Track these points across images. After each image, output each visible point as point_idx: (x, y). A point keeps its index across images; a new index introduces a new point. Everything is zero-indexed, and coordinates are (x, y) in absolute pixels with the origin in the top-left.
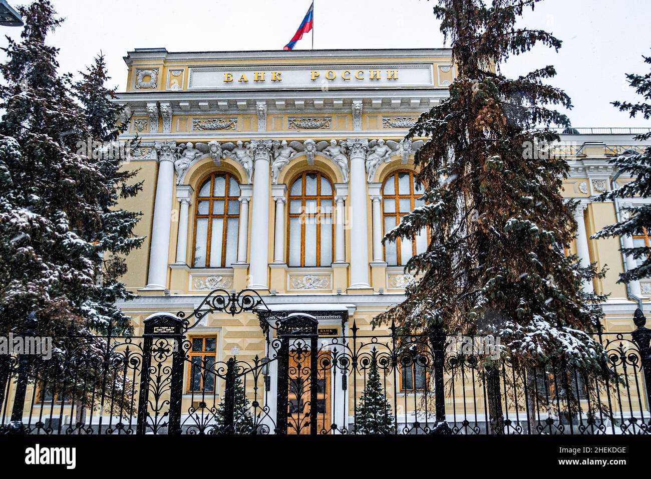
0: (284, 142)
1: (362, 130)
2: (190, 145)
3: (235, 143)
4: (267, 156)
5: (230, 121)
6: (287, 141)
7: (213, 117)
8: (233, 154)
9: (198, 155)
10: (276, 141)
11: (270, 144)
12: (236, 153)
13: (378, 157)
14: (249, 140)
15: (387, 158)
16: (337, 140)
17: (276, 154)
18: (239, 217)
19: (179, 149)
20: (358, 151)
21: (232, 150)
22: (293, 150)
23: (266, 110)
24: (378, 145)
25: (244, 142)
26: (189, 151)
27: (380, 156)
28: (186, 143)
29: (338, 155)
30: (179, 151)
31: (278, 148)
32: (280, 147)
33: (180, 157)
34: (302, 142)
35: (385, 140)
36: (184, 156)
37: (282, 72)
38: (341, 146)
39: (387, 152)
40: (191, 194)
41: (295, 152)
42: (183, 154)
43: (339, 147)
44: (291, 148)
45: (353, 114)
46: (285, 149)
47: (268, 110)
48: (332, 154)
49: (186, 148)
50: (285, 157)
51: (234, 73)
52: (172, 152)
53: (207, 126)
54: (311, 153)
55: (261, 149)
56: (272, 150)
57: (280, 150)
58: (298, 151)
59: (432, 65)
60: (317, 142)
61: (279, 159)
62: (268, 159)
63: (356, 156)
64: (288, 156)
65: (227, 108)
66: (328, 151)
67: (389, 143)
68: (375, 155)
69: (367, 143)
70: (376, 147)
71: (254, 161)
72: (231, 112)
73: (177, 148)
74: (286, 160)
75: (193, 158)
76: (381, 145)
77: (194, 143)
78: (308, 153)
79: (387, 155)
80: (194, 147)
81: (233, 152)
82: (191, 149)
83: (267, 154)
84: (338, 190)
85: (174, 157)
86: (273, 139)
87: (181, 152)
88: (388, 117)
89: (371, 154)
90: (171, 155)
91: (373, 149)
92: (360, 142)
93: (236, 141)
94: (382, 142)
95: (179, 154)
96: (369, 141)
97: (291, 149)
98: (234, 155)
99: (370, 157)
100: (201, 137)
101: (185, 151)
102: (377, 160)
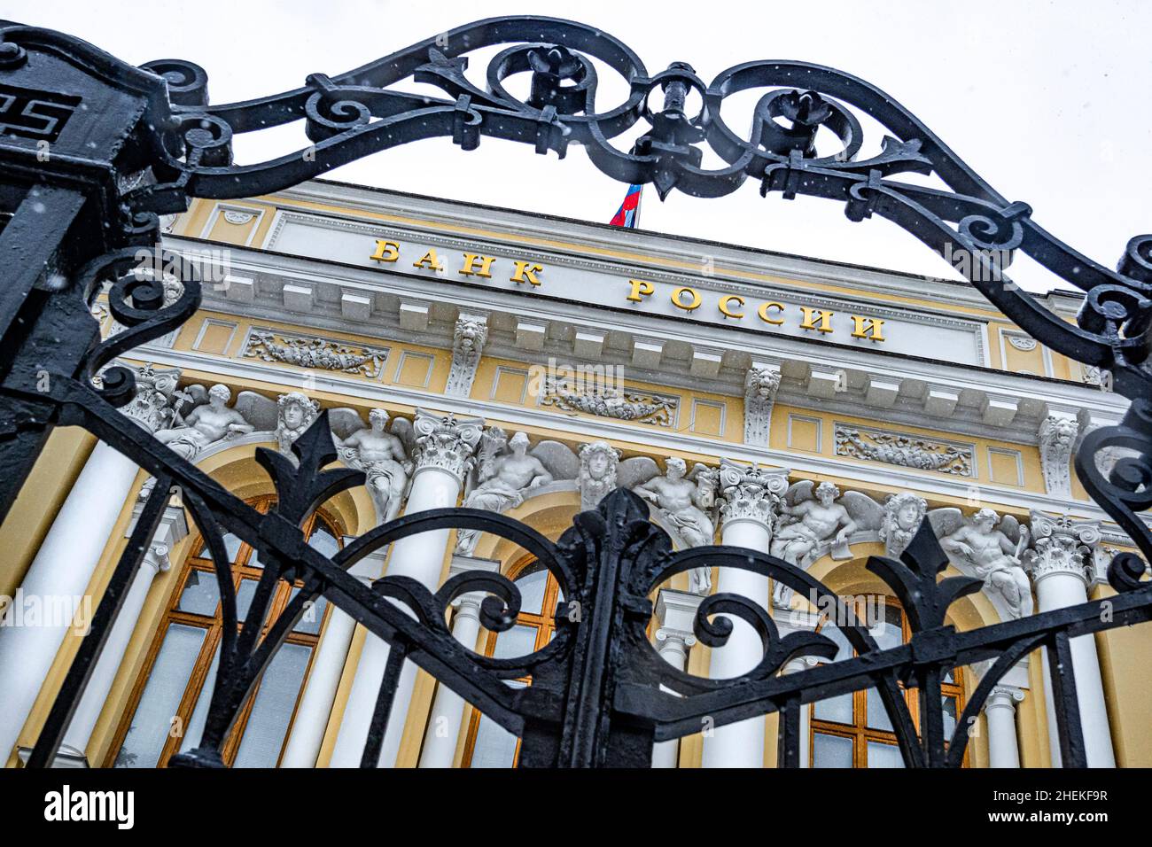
0: (521, 438)
1: (771, 446)
2: (220, 391)
3: (365, 412)
4: (458, 465)
5: (365, 353)
6: (529, 436)
7: (316, 333)
8: (349, 446)
9: (237, 427)
10: (496, 430)
11: (477, 434)
12: (357, 447)
13: (811, 534)
14: (411, 411)
15: (840, 546)
16: (687, 461)
17: (487, 471)
18: (314, 645)
19: (183, 398)
20: (753, 503)
21: (348, 435)
22: (540, 469)
23: (483, 339)
24: (817, 500)
25: (393, 416)
26: (213, 410)
27: (817, 534)
28: (208, 385)
29: (683, 508)
30: (179, 404)
31: (497, 455)
32: (505, 452)
33: (175, 425)
34: (576, 448)
35: (843, 490)
36: (192, 425)
37: (546, 269)
38: (696, 482)
39: (841, 526)
40: (177, 542)
41: (547, 477)
42: (190, 418)
43: (692, 485)
44: (536, 461)
45: (747, 399)
46: (519, 460)
47: (488, 343)
48: (663, 501)
49: (205, 402)
50: (514, 484)
51: (403, 246)
52: (157, 401)
53: (288, 352)
54: (599, 484)
55: (444, 443)
56: (475, 454)
57: (502, 459)
58: (557, 475)
59: (984, 326)
60: (624, 456)
61: (492, 487)
62: (460, 477)
63: (743, 516)
64: (523, 482)
65: (366, 316)
66: (655, 490)
67: (851, 497)
68: (802, 529)
69: (783, 485)
70: (808, 505)
71: (410, 477)
72: (372, 330)
73: (178, 394)
74: (511, 492)
75: (217, 433)
76: (828, 500)
77: (235, 391)
78: (592, 483)
79: (841, 536)
80: (231, 405)
81: (350, 441)
82: (221, 406)
83: (459, 460)
84: (669, 612)
85: (159, 418)
86: (488, 424)
87: (187, 410)
88: (852, 427)
89: (790, 524)
90: (152, 408)
91: (798, 510)
92: (762, 478)
93: (370, 409)
94: (830, 492)
95: (176, 415)
96: (792, 481)
97: (534, 464)
98: (350, 450)
99: (788, 532)
100: (261, 376)
101: (199, 410)
102: (810, 543)
